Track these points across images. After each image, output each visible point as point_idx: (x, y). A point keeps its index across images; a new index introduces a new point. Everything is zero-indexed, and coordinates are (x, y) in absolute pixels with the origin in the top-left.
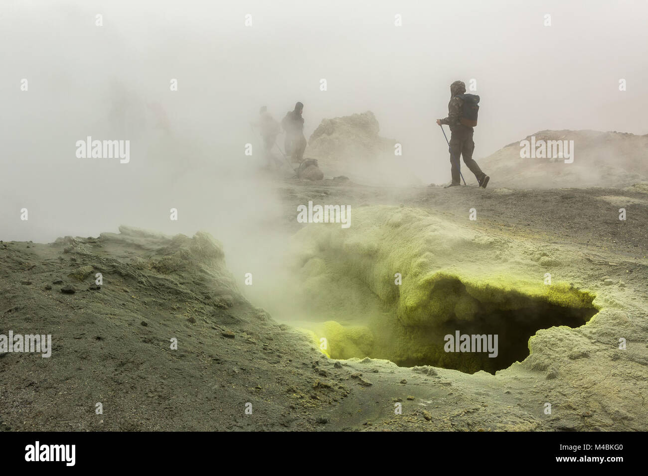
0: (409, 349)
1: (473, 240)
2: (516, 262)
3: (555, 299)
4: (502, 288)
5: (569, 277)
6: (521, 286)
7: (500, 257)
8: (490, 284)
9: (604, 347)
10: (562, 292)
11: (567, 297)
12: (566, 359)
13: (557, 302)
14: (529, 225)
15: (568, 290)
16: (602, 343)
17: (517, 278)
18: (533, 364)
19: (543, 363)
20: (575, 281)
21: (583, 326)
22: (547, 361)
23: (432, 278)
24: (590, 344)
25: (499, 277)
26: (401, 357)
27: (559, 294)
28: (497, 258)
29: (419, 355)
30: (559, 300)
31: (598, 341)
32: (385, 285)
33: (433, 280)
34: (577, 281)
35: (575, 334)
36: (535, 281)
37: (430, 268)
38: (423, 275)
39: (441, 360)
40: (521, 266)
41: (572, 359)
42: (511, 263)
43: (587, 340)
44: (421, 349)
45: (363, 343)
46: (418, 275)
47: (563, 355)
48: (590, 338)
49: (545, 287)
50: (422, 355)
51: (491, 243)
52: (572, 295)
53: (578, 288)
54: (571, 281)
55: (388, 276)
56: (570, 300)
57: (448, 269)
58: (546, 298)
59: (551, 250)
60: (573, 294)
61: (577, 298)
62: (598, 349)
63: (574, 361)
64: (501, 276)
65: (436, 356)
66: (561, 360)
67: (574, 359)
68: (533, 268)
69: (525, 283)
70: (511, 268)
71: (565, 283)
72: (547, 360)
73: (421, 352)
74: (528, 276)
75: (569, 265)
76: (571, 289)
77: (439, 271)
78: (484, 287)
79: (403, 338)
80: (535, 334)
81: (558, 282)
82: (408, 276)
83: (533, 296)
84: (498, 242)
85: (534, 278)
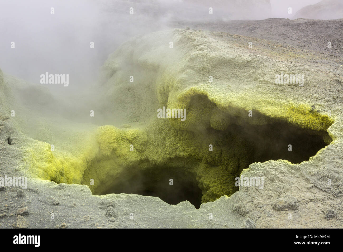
0: (178, 148)
1: (233, 59)
2: (264, 81)
3: (294, 120)
4: (243, 107)
5: (313, 98)
6: (263, 105)
7: (253, 75)
8: (233, 103)
9: (320, 195)
10: (302, 114)
11: (307, 119)
12: (269, 209)
13: (297, 123)
14: (304, 46)
15: (308, 112)
16: (319, 189)
17: (261, 97)
18: (236, 205)
19: (244, 207)
20: (317, 103)
21: (305, 162)
22: (249, 206)
23: (187, 93)
24: (304, 190)
25: (243, 95)
26: (171, 155)
27: (299, 116)
28: (250, 76)
29: (185, 154)
30: (299, 121)
31: (316, 187)
32: (162, 95)
33: (187, 95)
34: (319, 103)
35: (292, 173)
36: (278, 101)
37: (188, 84)
38: (181, 90)
39: (204, 158)
40: (268, 85)
41: (276, 209)
42: (260, 81)
43: (303, 183)
44: (187, 150)
45: (137, 143)
46: (178, 89)
47: (267, 202)
48: (307, 180)
49: (286, 108)
50: (187, 154)
51: (248, 62)
52: (312, 118)
53: (318, 111)
54: (313, 103)
55: (163, 88)
56: (309, 122)
57: (202, 86)
58: (286, 119)
59: (301, 70)
60: (313, 116)
61: (317, 121)
62: (312, 198)
63: (277, 213)
64: (245, 95)
65: (200, 156)
66: (262, 209)
67: (278, 210)
68: (279, 88)
69: (268, 103)
70: (258, 87)
71: (306, 105)
72: (249, 204)
73: (187, 152)
74: (272, 96)
75: (315, 86)
76: (312, 111)
77: (193, 87)
78: (227, 105)
79: (174, 139)
80: (248, 167)
81: (300, 103)
82: (174, 89)
83: (272, 116)
84: (255, 61)
85: (278, 98)
